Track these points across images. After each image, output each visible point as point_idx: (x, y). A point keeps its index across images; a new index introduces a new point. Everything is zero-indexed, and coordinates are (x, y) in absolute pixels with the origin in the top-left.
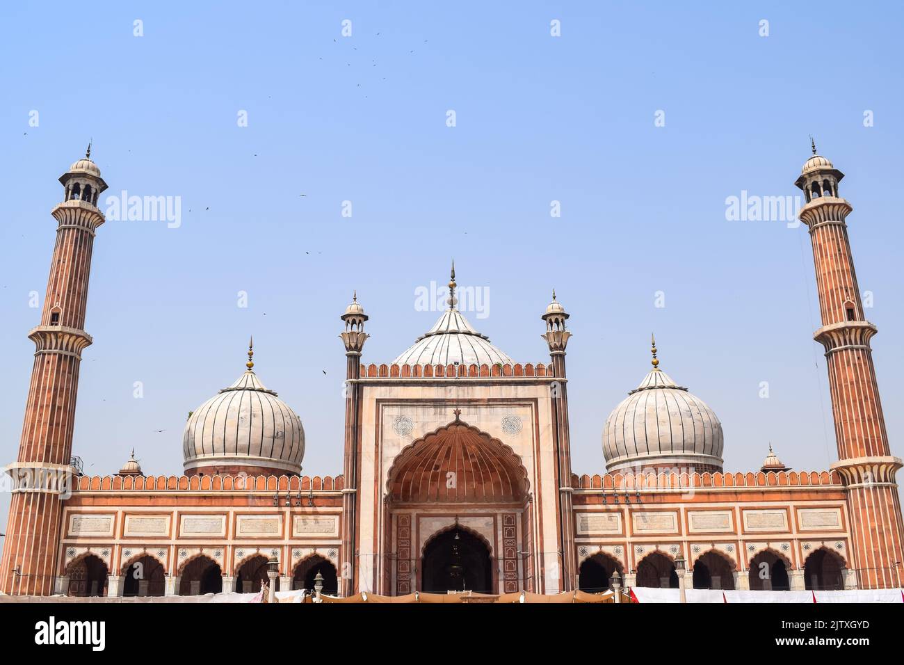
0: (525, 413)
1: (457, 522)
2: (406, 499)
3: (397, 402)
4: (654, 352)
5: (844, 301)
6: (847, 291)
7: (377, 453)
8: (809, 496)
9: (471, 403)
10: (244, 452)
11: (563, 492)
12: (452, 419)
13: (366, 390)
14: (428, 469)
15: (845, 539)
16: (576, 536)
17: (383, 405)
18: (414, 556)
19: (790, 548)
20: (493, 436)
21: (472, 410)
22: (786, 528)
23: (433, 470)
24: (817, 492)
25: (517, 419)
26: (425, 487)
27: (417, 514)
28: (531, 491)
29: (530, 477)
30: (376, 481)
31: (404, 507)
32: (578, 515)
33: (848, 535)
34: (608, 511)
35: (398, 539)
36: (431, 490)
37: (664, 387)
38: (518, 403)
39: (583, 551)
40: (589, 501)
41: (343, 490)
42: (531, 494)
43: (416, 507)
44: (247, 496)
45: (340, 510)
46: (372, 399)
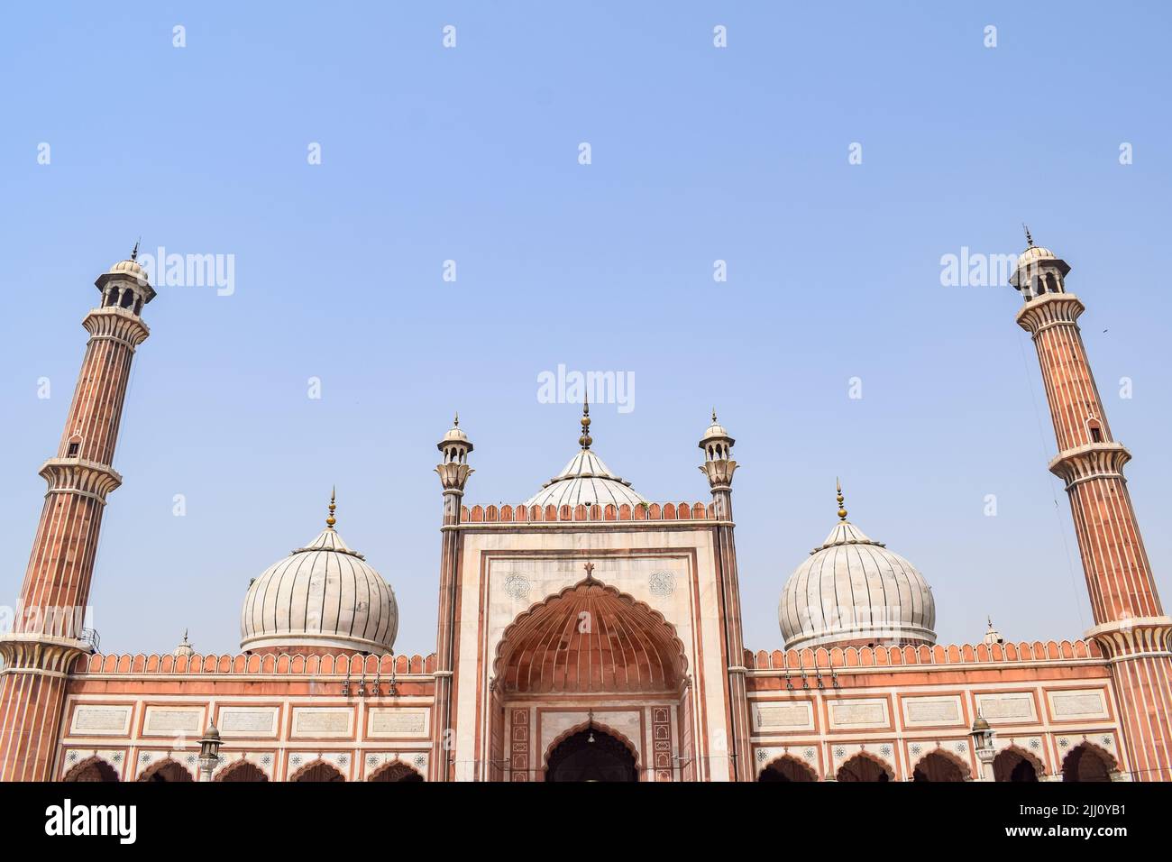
0: (680, 567)
1: (591, 718)
2: (523, 688)
3: (508, 554)
4: (841, 500)
5: (1086, 419)
6: (1088, 406)
7: (481, 622)
8: (1062, 674)
9: (607, 554)
11: (733, 673)
12: (582, 576)
13: (469, 538)
14: (553, 647)
15: (1114, 730)
16: (753, 734)
17: (490, 559)
18: (533, 765)
19: (1041, 745)
20: (637, 598)
21: (609, 563)
22: (1034, 718)
23: (558, 649)
24: (1072, 667)
25: (669, 576)
26: (548, 672)
27: (538, 708)
28: (689, 672)
29: (688, 653)
30: (480, 660)
31: (521, 699)
32: (753, 705)
33: (1117, 725)
34: (793, 699)
35: (512, 742)
36: (556, 675)
37: (855, 543)
38: (670, 554)
39: (762, 755)
40: (769, 686)
41: (435, 673)
42: (690, 676)
43: (536, 699)
44: (308, 682)
45: (430, 700)
46: (476, 550)
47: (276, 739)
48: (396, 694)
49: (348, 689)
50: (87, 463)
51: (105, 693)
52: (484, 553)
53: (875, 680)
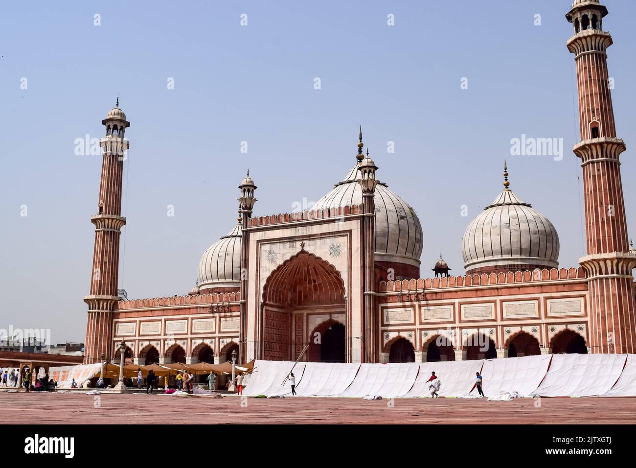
0: (343, 241)
1: (331, 317)
2: (300, 304)
3: (268, 241)
4: (506, 175)
5: (590, 121)
6: (593, 112)
7: (257, 276)
8: (557, 289)
9: (311, 237)
10: (222, 278)
11: (367, 295)
12: (299, 249)
13: (252, 234)
14: (310, 283)
15: (586, 322)
16: (383, 325)
17: (261, 244)
18: (305, 341)
19: (538, 330)
20: (324, 259)
21: (312, 242)
22: (537, 315)
23: (313, 284)
24: (564, 284)
25: (338, 246)
26: (311, 295)
27: (307, 313)
28: (346, 295)
29: (346, 286)
30: (256, 294)
31: (299, 309)
32: (384, 310)
33: (588, 319)
34: (404, 307)
35: (296, 330)
36: (314, 296)
37: (510, 204)
38: (339, 234)
39: (388, 336)
40: (393, 300)
41: (240, 301)
42: (346, 297)
43: (306, 309)
44: (197, 308)
45: (239, 313)
46: (254, 240)
47: (187, 334)
48: (231, 311)
49: (212, 310)
50: (110, 216)
51: (126, 318)
52: (258, 241)
53: (447, 295)
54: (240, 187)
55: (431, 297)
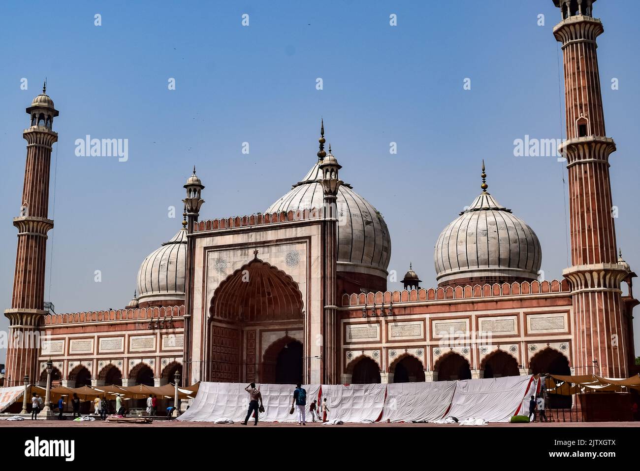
0: (302, 248)
1: (287, 335)
2: (252, 319)
3: (217, 248)
4: (484, 177)
5: (577, 118)
6: (581, 108)
7: (203, 287)
8: (538, 303)
9: (265, 244)
10: (165, 290)
11: (328, 309)
12: (251, 257)
13: (198, 240)
14: (264, 296)
15: (569, 340)
16: (346, 343)
17: (208, 252)
18: (257, 362)
19: (517, 349)
20: (279, 269)
21: (266, 249)
22: (516, 333)
23: (267, 296)
24: (546, 298)
25: (296, 254)
26: (264, 309)
27: (260, 330)
28: (304, 310)
29: (304, 299)
30: (203, 308)
31: (252, 325)
32: (347, 326)
33: (572, 337)
34: (369, 322)
35: (247, 349)
36: (269, 311)
37: (488, 209)
38: (297, 241)
39: (350, 355)
40: (356, 315)
41: (185, 316)
42: (304, 312)
43: (259, 325)
44: (135, 323)
45: (183, 330)
46: (201, 247)
47: (123, 353)
48: (174, 327)
49: (152, 326)
50: (35, 218)
51: (53, 334)
52: (205, 248)
53: (417, 310)
54: (186, 187)
55: (399, 312)
